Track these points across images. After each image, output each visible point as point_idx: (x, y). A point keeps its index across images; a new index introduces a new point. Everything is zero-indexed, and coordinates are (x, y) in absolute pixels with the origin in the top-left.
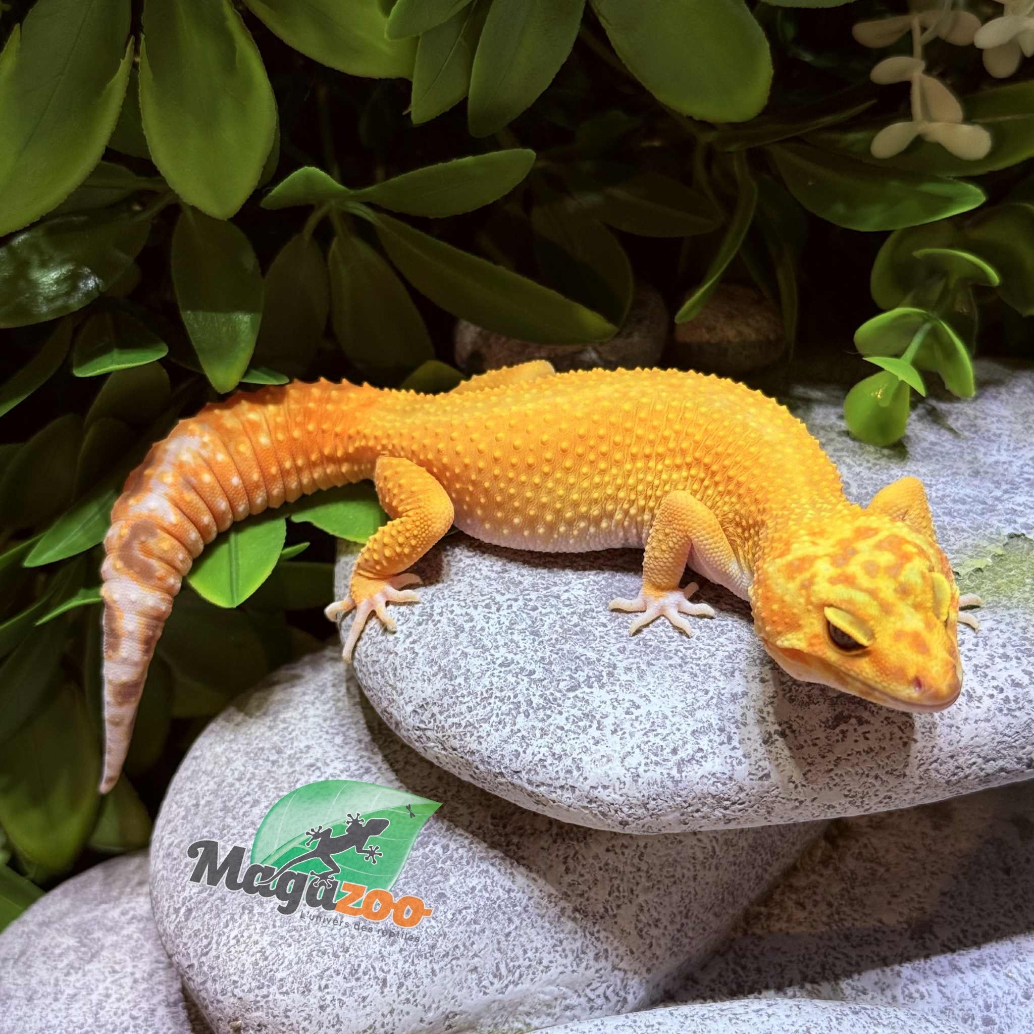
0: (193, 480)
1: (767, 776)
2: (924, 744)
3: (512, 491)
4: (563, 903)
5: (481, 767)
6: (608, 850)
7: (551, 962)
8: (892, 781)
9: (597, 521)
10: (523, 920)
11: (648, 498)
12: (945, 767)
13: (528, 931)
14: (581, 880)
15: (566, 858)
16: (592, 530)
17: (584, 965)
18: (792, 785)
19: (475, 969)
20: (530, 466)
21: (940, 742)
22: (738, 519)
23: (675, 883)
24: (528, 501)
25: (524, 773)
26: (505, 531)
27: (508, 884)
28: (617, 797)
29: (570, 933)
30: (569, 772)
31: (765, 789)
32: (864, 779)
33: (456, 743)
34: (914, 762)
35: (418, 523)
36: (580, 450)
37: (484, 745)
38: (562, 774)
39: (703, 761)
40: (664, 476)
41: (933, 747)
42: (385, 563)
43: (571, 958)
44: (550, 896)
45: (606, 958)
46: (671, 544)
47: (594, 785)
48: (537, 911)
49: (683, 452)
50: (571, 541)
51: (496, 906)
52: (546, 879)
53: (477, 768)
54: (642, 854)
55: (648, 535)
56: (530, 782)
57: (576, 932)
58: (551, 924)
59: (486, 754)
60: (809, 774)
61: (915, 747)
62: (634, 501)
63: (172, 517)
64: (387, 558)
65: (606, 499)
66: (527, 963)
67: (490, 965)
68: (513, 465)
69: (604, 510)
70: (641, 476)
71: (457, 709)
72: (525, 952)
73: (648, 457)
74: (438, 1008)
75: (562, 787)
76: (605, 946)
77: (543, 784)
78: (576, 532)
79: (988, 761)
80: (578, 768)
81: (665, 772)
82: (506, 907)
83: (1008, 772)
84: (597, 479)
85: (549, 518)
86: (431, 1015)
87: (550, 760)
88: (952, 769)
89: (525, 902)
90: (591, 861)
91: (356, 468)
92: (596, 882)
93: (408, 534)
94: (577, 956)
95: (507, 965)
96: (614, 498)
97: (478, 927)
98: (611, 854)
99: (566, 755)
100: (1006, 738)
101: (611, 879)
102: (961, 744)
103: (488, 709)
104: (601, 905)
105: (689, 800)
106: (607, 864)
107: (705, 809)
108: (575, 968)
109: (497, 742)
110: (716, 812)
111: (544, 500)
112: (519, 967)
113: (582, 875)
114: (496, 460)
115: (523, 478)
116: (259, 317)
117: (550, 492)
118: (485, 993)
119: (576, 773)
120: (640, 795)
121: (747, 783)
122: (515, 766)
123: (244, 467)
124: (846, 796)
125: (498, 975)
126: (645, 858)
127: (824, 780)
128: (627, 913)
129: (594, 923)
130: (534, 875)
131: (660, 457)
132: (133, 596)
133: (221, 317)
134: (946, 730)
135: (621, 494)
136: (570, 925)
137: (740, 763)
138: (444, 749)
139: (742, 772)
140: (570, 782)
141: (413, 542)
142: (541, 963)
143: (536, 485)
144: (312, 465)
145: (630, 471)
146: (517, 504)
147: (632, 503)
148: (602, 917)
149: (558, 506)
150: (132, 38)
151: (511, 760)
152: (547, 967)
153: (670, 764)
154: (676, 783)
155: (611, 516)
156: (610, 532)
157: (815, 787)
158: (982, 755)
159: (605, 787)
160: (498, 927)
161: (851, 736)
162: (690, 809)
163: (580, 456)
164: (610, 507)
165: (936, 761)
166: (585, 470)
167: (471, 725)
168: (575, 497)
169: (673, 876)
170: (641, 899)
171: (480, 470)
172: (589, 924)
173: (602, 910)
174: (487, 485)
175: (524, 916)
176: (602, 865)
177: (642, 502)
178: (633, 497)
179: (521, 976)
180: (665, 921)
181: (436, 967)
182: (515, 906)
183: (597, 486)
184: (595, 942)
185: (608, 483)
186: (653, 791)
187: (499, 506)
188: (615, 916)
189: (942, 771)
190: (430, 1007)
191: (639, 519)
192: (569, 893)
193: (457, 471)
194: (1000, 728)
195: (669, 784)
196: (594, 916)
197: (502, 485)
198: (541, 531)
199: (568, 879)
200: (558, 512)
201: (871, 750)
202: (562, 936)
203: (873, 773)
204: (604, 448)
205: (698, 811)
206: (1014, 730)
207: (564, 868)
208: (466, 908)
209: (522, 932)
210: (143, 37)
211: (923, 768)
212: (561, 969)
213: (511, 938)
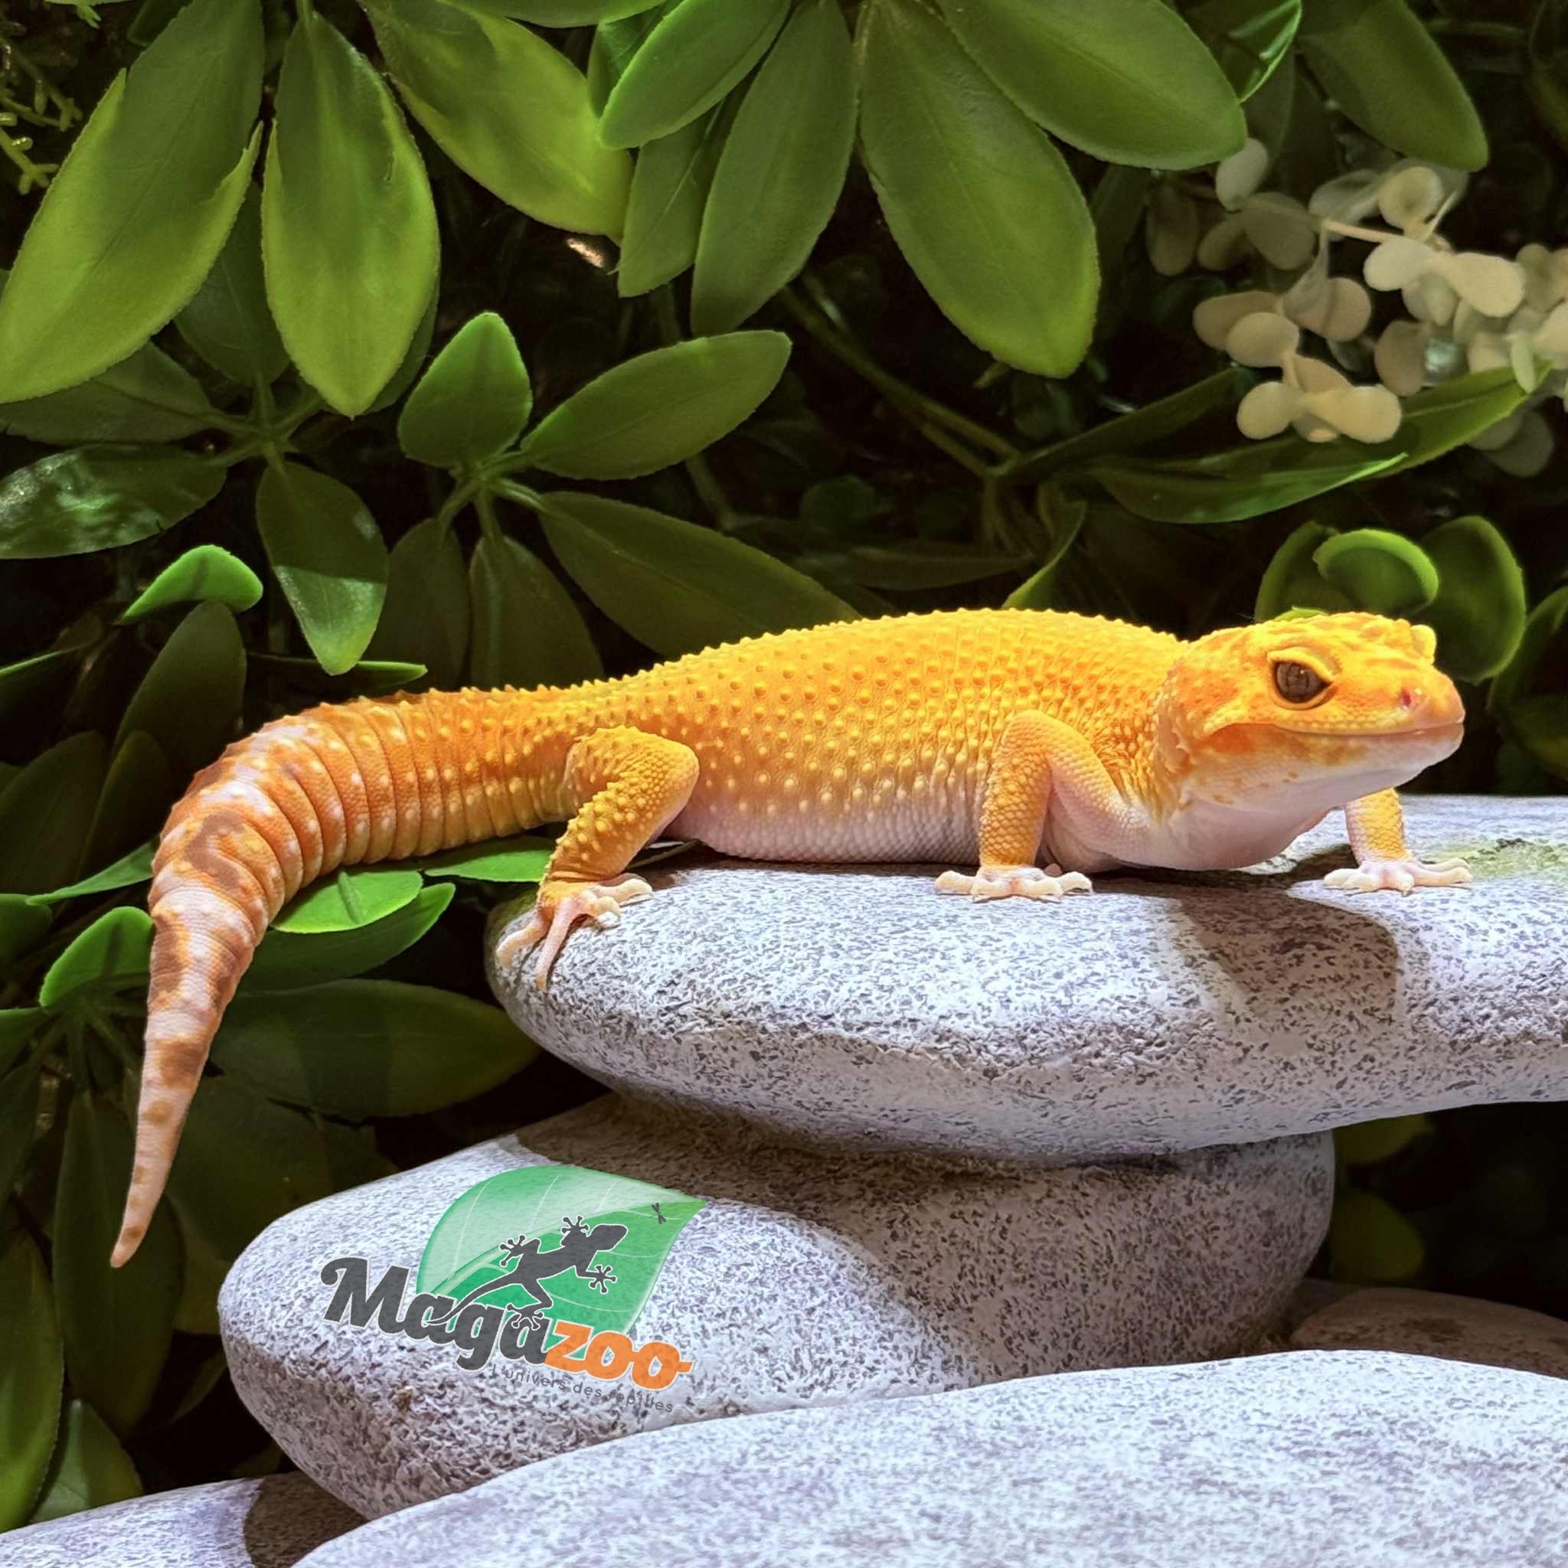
0: (297, 768)
1: (1195, 1002)
2: (1414, 976)
3: (783, 735)
4: (890, 1280)
5: (771, 1027)
6: (953, 1216)
7: (877, 1362)
8: (1375, 1030)
9: (908, 780)
10: (832, 1294)
11: (982, 736)
12: (1446, 1015)
13: (840, 1311)
14: (916, 1251)
15: (892, 1222)
16: (901, 793)
17: (927, 1373)
18: (1231, 1018)
19: (764, 1351)
20: (809, 697)
21: (1436, 975)
22: (1118, 731)
23: (1055, 1285)
24: (807, 747)
25: (837, 1016)
26: (771, 809)
27: (807, 1246)
28: (980, 1028)
29: (903, 1323)
30: (907, 1002)
31: (1193, 1020)
32: (1333, 1018)
33: (730, 1005)
34: (1402, 1001)
35: (648, 773)
36: (881, 676)
37: (775, 993)
38: (896, 1007)
39: (1101, 985)
40: (1005, 703)
41: (1427, 982)
42: (596, 846)
43: (907, 1361)
44: (871, 1267)
45: (960, 1370)
46: (1023, 779)
47: (944, 1012)
48: (854, 1286)
49: (1029, 671)
50: (870, 816)
51: (792, 1269)
52: (863, 1244)
53: (764, 1031)
54: (1004, 1230)
55: (984, 800)
56: (848, 1026)
57: (913, 1324)
58: (874, 1308)
59: (777, 1004)
60: (1255, 1003)
61: (1400, 981)
62: (961, 743)
63: (267, 808)
64: (598, 835)
65: (922, 742)
66: (841, 1358)
67: (786, 1351)
68: (784, 698)
69: (918, 758)
70: (970, 706)
71: (729, 965)
72: (837, 1341)
73: (978, 683)
74: (713, 1388)
75: (897, 1024)
76: (957, 1352)
77: (868, 1024)
78: (877, 798)
79: (1507, 1017)
80: (920, 997)
81: (1048, 996)
82: (806, 1272)
83: (1538, 1042)
84: (907, 714)
85: (838, 772)
86: (702, 1396)
87: (876, 993)
88: (1458, 1020)
89: (833, 1269)
90: (929, 1228)
91: (531, 784)
92: (938, 1257)
93: (632, 791)
94: (916, 1361)
95: (811, 1356)
96: (933, 740)
97: (766, 1292)
98: (959, 1222)
99: (899, 985)
100: (1528, 982)
101: (961, 1257)
102: (1467, 982)
103: (776, 958)
104: (948, 1291)
105: (1084, 1033)
106: (952, 1235)
107: (1107, 1052)
108: (913, 1376)
109: (794, 986)
110: (1124, 1059)
111: (831, 744)
112: (830, 1361)
113: (918, 1246)
114: (758, 693)
115: (799, 715)
116: (384, 589)
117: (839, 733)
118: (780, 1390)
119: (916, 1003)
120: (1013, 1024)
121: (1167, 1009)
122: (825, 1008)
123: (369, 766)
124: (1310, 1046)
125: (797, 1366)
126: (1009, 1236)
127: (1276, 1013)
128: (988, 1309)
129: (940, 1315)
130: (844, 1238)
131: (996, 681)
132: (206, 908)
133: (331, 582)
134: (1442, 963)
135: (944, 733)
136: (902, 1312)
137: (1154, 986)
138: (711, 1023)
139: (1159, 995)
140: (909, 1014)
141: (641, 802)
142: (862, 1362)
143: (819, 723)
144: (465, 781)
145: (954, 702)
146: (789, 755)
147: (959, 745)
148: (951, 1309)
149: (852, 753)
150: (261, 124)
151: (816, 1003)
152: (872, 1369)
153: (1053, 988)
154: (1064, 1008)
155: (927, 768)
156: (927, 798)
157: (1265, 1024)
158: (1497, 1002)
159: (961, 1016)
160: (796, 1297)
161: (1309, 962)
162: (1086, 1050)
163: (881, 683)
164: (927, 753)
165: (1431, 1004)
166: (888, 702)
167: (751, 976)
168: (876, 738)
169: (1053, 1274)
170: (1008, 1293)
171: (735, 711)
172: (932, 1315)
173: (951, 1298)
174: (745, 731)
175: (834, 1289)
176: (946, 1235)
177: (973, 742)
178: (960, 735)
179: (832, 1377)
180: (1044, 1338)
181: (709, 1327)
182: (820, 1273)
183: (908, 723)
184: (942, 1344)
185: (923, 720)
186: (1032, 1018)
187: (763, 763)
188: (969, 1310)
189: (1444, 1022)
190: (701, 1383)
191: (970, 771)
192: (900, 1268)
193: (699, 720)
194: (1519, 967)
195: (1055, 1009)
196: (938, 1304)
197: (768, 728)
198: (826, 797)
199: (897, 1247)
200: (851, 764)
201: (1341, 978)
202: (891, 1327)
203: (1345, 1010)
204: (915, 674)
205: (1097, 1055)
206: (1538, 972)
207: (889, 1232)
208: (747, 1265)
209: (831, 1312)
210: (275, 122)
211: (1416, 1012)
212: (892, 1374)
213: (815, 1316)
